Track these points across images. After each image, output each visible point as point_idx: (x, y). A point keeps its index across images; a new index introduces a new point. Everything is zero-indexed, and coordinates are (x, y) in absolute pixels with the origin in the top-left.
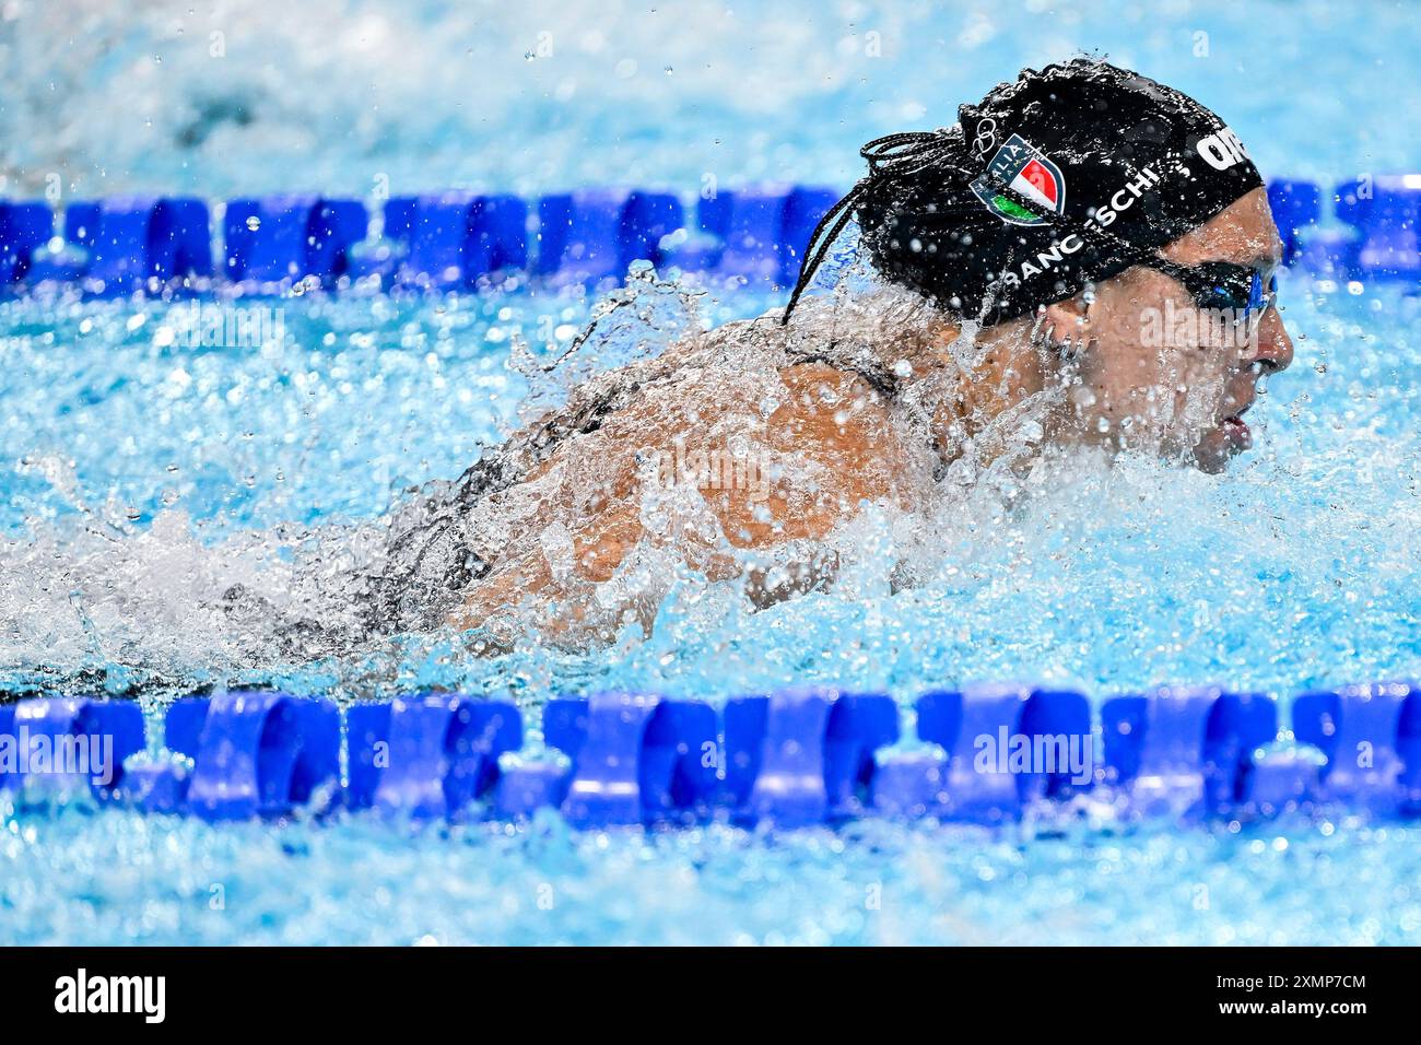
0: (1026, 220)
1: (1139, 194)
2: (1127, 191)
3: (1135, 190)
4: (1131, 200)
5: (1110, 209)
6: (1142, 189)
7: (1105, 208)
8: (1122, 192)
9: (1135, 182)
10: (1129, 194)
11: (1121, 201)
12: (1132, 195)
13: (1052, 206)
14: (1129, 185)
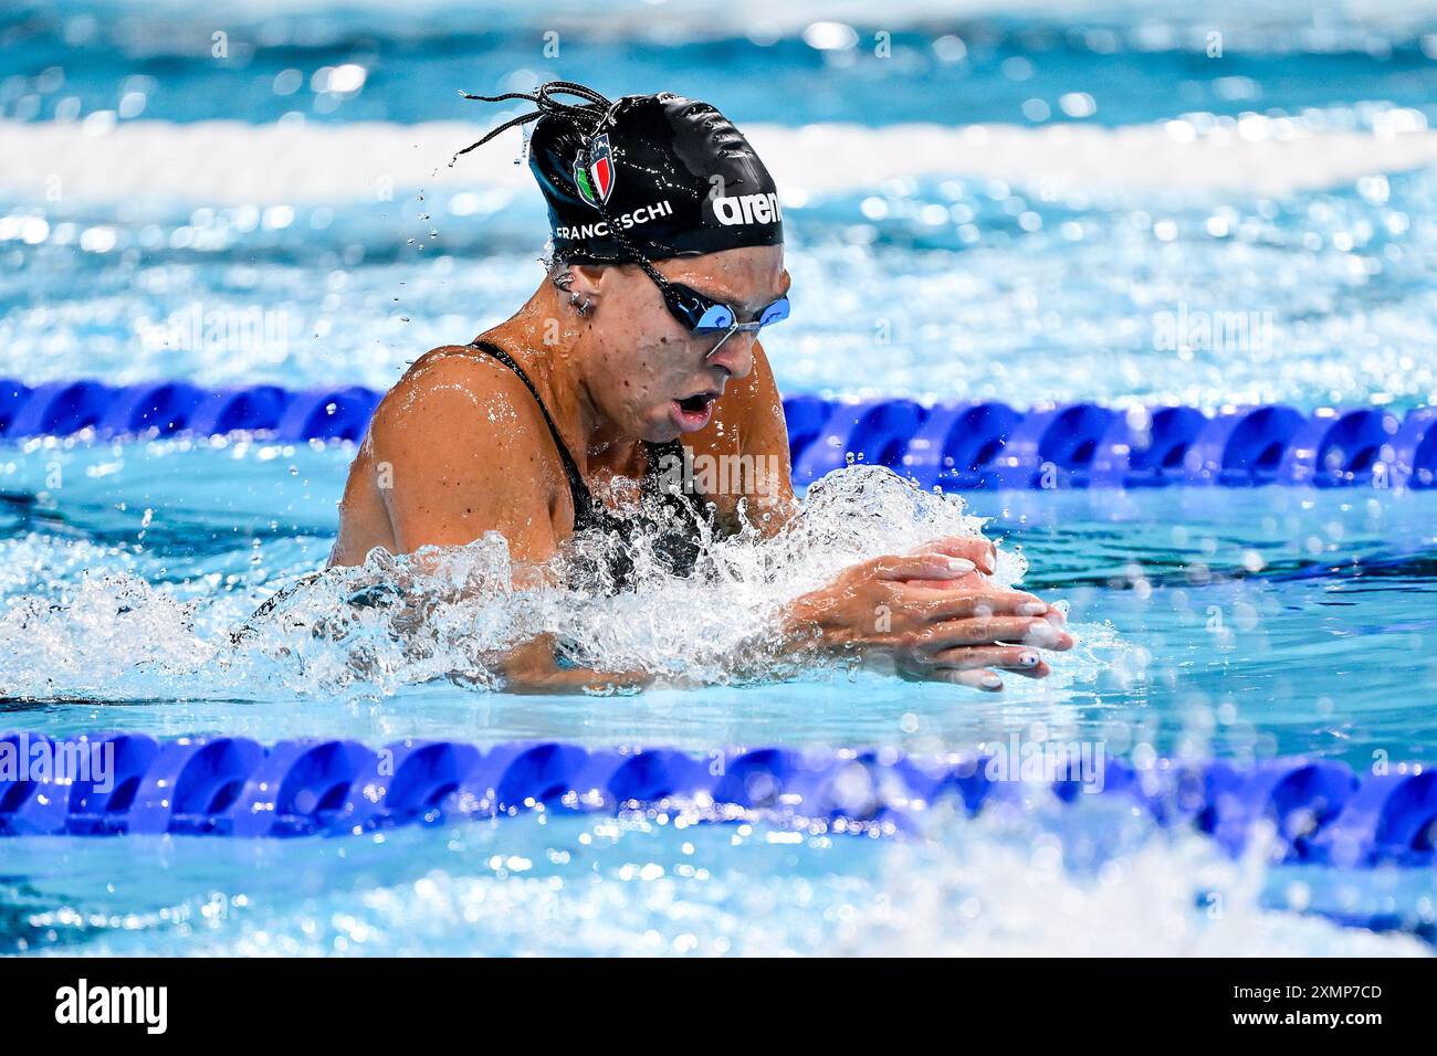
0: (589, 200)
1: (653, 217)
2: (647, 211)
3: (652, 213)
4: (646, 219)
5: (631, 218)
6: (658, 214)
7: (628, 216)
8: (643, 210)
9: (655, 207)
10: (647, 214)
11: (641, 216)
12: (649, 216)
13: (602, 197)
14: (649, 208)
